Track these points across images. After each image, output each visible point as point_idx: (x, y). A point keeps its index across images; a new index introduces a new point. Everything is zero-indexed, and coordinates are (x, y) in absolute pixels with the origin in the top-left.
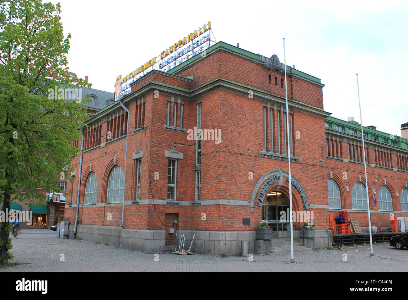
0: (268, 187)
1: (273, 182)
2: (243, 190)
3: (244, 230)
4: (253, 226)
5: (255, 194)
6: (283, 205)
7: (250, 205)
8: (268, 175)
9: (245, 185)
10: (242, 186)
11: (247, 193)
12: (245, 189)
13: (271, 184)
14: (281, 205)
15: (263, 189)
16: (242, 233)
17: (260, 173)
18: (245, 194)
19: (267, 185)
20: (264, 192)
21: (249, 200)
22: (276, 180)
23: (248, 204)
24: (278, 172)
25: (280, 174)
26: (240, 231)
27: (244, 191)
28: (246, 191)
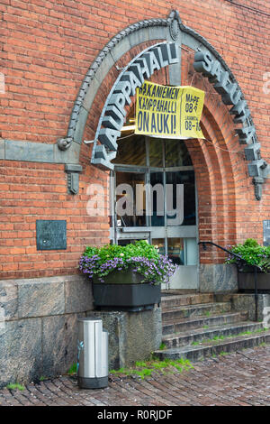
0: (134, 87)
1: (153, 67)
2: (36, 92)
3: (42, 274)
4: (74, 254)
5: (84, 113)
6: (167, 170)
7: (65, 161)
8: (132, 37)
9: (45, 70)
10: (28, 75)
11: (52, 109)
12: (42, 89)
13: (145, 75)
14: (161, 170)
15: (115, 92)
16: (36, 286)
17: (101, 26)
18: (45, 113)
19: (132, 75)
20: (121, 106)
21: (62, 141)
22: (164, 60)
23: (57, 157)
24: (166, 29)
25: (173, 37)
26: (27, 276)
27: (40, 100)
28: (48, 101)
